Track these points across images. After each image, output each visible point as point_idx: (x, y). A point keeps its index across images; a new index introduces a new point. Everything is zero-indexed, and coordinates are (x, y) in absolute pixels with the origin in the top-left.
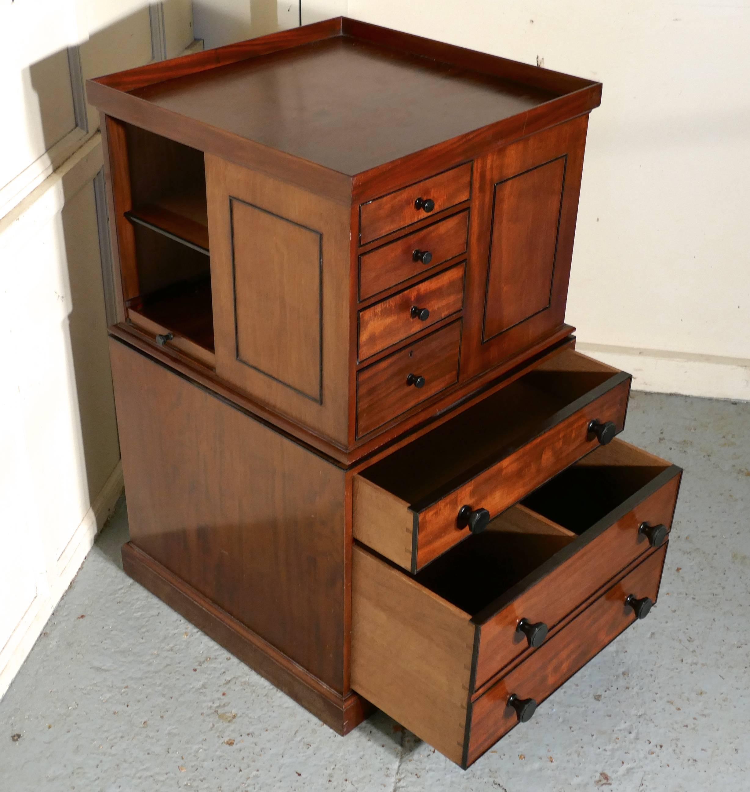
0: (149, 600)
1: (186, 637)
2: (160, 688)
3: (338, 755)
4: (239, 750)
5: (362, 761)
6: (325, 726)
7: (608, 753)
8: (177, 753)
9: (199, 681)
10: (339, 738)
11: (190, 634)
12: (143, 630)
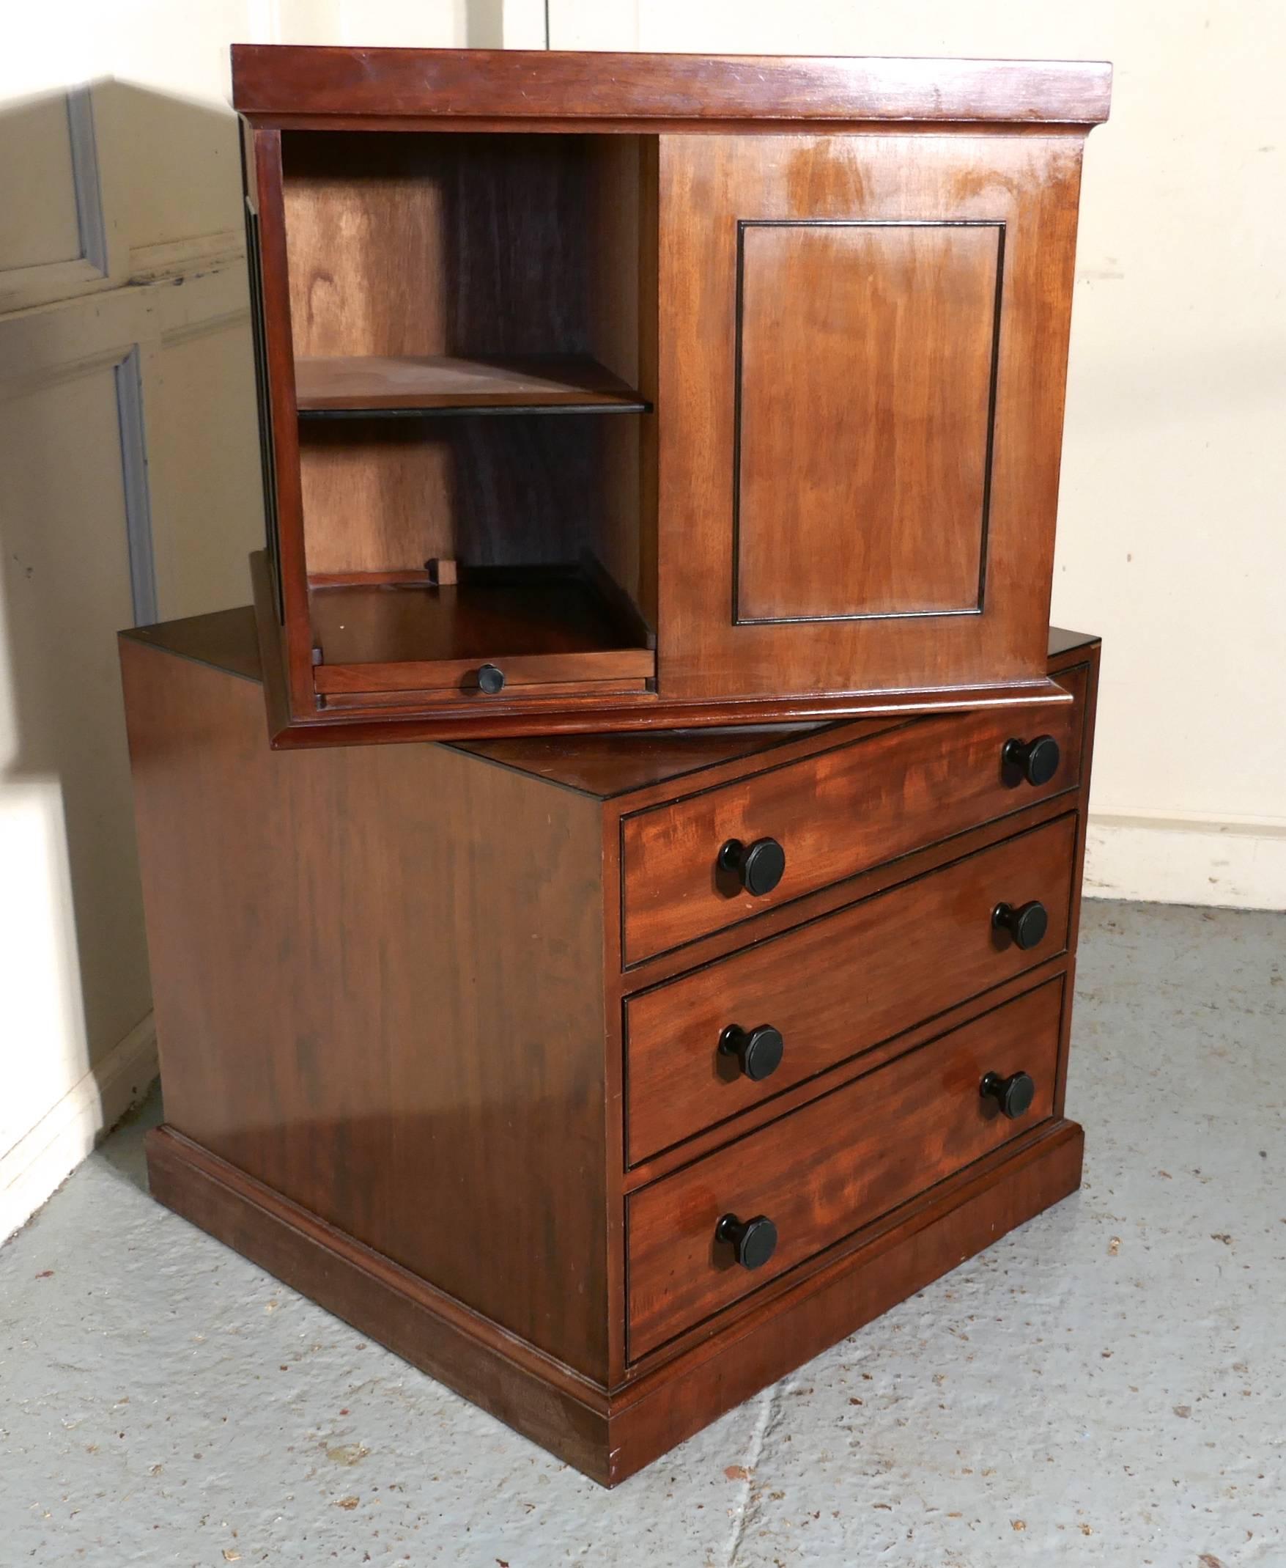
0: (199, 1244)
1: (270, 1308)
2: (201, 1401)
3: (597, 1525)
4: (367, 1518)
5: (652, 1536)
6: (569, 1469)
7: (1215, 1516)
8: (224, 1524)
9: (290, 1388)
10: (600, 1491)
11: (280, 1304)
12: (178, 1297)
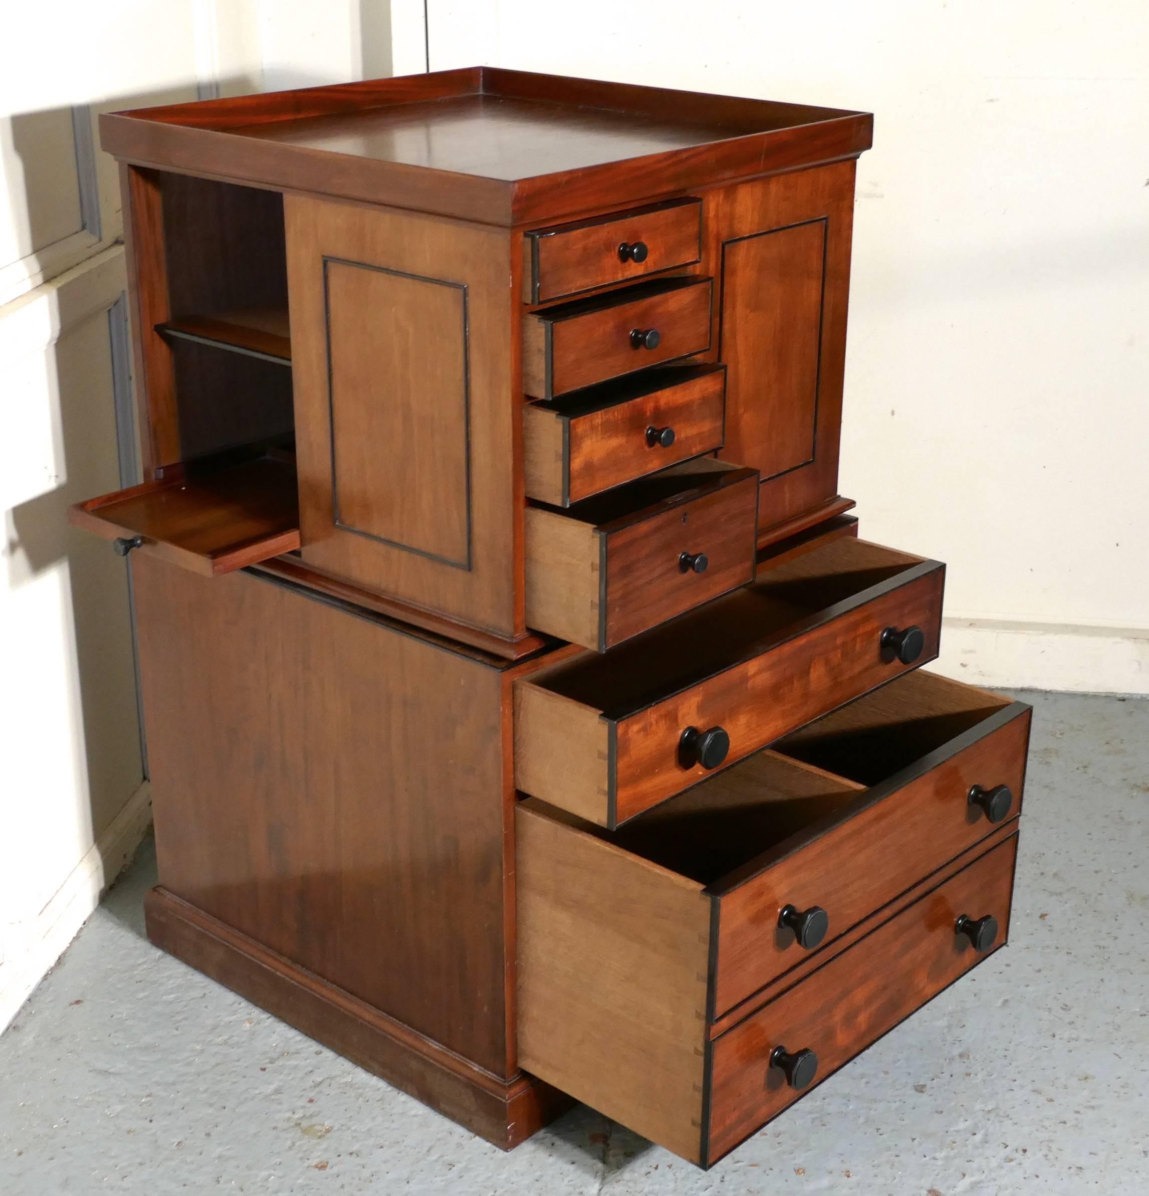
0: (189, 977)
1: (248, 1025)
2: (205, 1095)
3: (499, 1177)
4: (335, 1176)
5: (538, 1184)
6: (477, 1138)
7: (940, 1163)
8: (233, 1182)
9: (269, 1084)
10: (501, 1153)
11: (255, 1021)
12: (178, 1018)
